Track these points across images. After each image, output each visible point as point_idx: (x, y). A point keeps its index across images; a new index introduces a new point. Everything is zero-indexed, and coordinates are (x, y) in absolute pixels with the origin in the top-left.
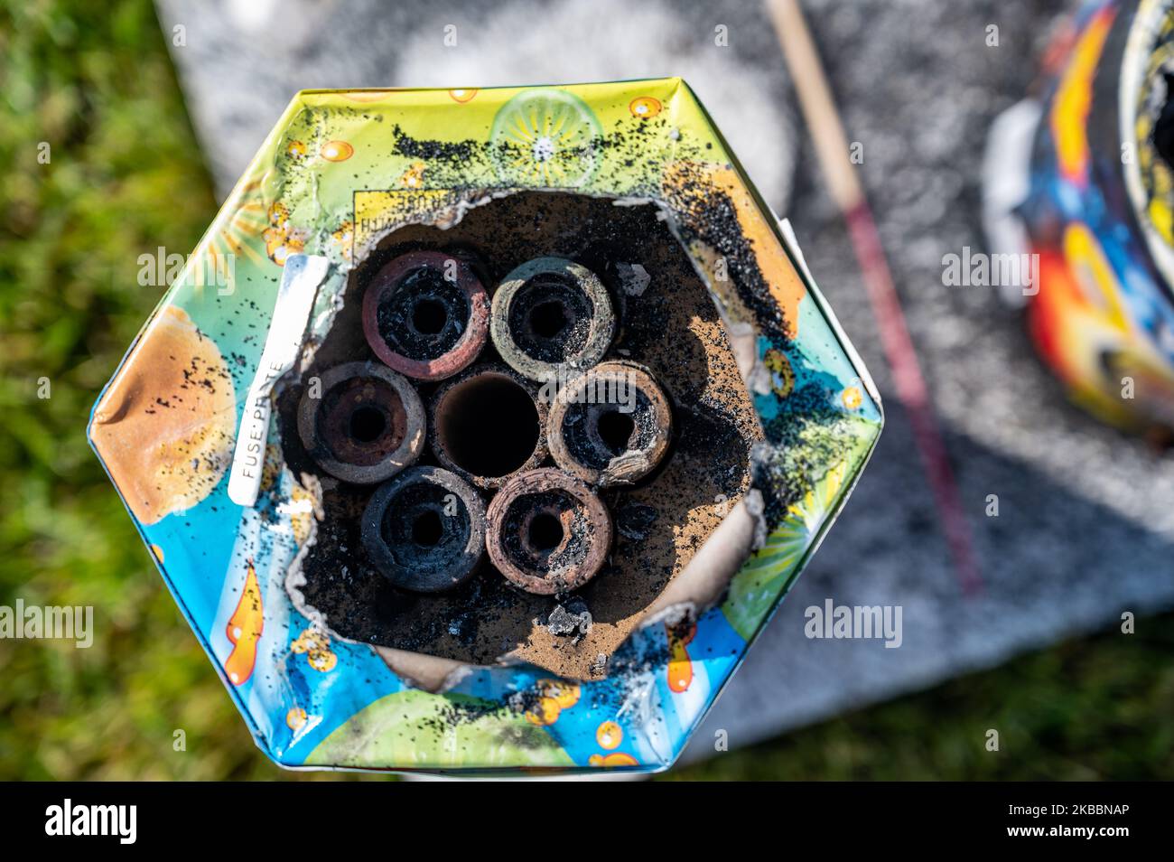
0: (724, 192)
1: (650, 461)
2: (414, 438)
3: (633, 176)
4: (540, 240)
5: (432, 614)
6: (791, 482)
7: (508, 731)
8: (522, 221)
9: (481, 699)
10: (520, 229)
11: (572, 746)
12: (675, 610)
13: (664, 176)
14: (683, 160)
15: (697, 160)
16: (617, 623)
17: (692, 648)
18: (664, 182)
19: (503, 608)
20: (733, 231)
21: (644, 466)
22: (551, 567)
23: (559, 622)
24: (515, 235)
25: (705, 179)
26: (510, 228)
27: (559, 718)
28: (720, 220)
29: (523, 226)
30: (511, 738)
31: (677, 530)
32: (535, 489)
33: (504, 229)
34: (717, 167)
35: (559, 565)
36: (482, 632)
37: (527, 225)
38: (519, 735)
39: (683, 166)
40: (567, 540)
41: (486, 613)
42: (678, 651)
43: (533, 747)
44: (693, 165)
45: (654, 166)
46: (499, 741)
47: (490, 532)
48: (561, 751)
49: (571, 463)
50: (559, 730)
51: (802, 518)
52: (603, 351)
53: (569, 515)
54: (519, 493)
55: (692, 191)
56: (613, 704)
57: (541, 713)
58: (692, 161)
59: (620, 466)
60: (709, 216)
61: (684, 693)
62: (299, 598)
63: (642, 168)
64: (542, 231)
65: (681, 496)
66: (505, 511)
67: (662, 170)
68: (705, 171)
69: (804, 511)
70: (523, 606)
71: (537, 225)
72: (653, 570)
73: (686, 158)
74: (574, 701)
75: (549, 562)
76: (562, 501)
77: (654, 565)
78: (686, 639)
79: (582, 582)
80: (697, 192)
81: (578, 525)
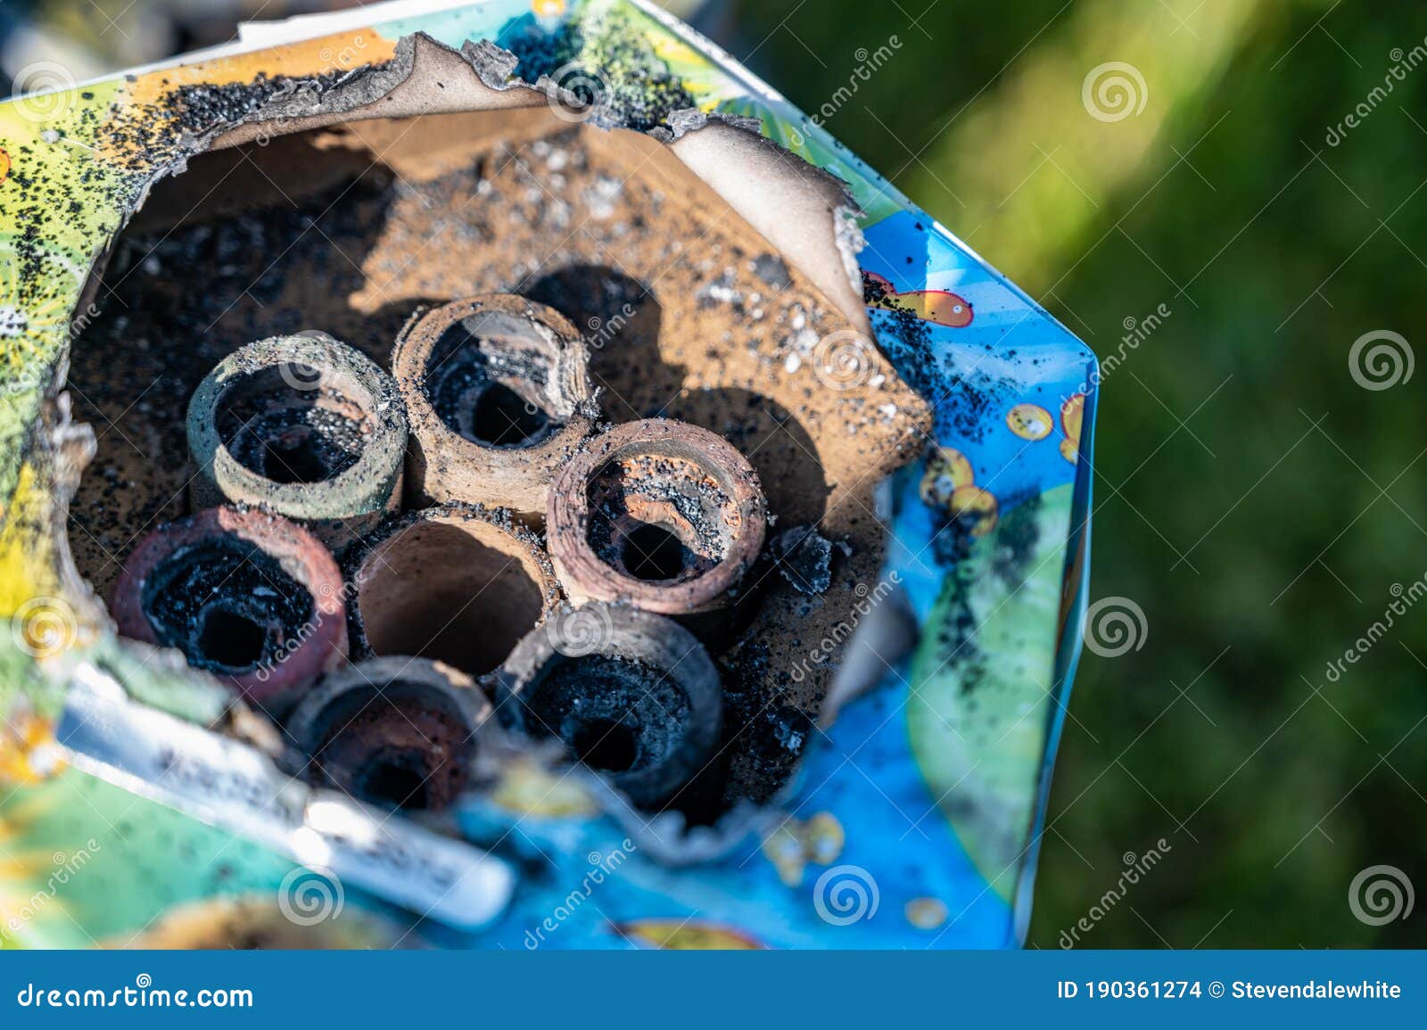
0: (170, 94)
1: (575, 339)
2: (445, 677)
3: (98, 206)
4: (150, 488)
5: (757, 784)
6: (661, 97)
7: (1000, 568)
8: (110, 503)
9: (939, 601)
10: (123, 511)
11: (1039, 479)
12: (843, 233)
13: (114, 166)
14: (96, 136)
15: (104, 117)
16: (829, 484)
17: (902, 282)
18: (123, 167)
19: (769, 666)
20: (238, 94)
21: (580, 354)
22: (715, 553)
23: (811, 569)
24: (129, 521)
25: (139, 114)
26: (115, 523)
27: (987, 490)
28: (213, 106)
29: (119, 505)
30: (1013, 567)
31: (691, 382)
32: (581, 517)
33: (115, 532)
34: (126, 95)
35: (715, 540)
36: (804, 705)
37: (120, 500)
38: (1008, 552)
39: (107, 138)
40: (676, 514)
41: (772, 695)
42: (905, 303)
43: (1033, 534)
44: (111, 126)
45: (92, 176)
46: (1015, 585)
47: (640, 598)
48: (1046, 496)
49: (550, 448)
50: (1008, 492)
51: (721, 102)
52: (374, 365)
53: (635, 501)
54: (581, 539)
55: (152, 134)
56: (977, 411)
57: (976, 515)
58: (104, 124)
59: (572, 393)
60: (202, 119)
61: (975, 309)
62: (702, 845)
63: (91, 193)
64: (137, 481)
65: (636, 370)
66: (607, 568)
67: (104, 166)
68: (126, 110)
69: (711, 97)
70: (772, 635)
71: (124, 486)
72: (751, 423)
73: (96, 130)
74: (964, 461)
75: (706, 554)
76: (607, 508)
77: (742, 421)
78: (887, 288)
79: (755, 477)
80: (157, 128)
81: (654, 492)
